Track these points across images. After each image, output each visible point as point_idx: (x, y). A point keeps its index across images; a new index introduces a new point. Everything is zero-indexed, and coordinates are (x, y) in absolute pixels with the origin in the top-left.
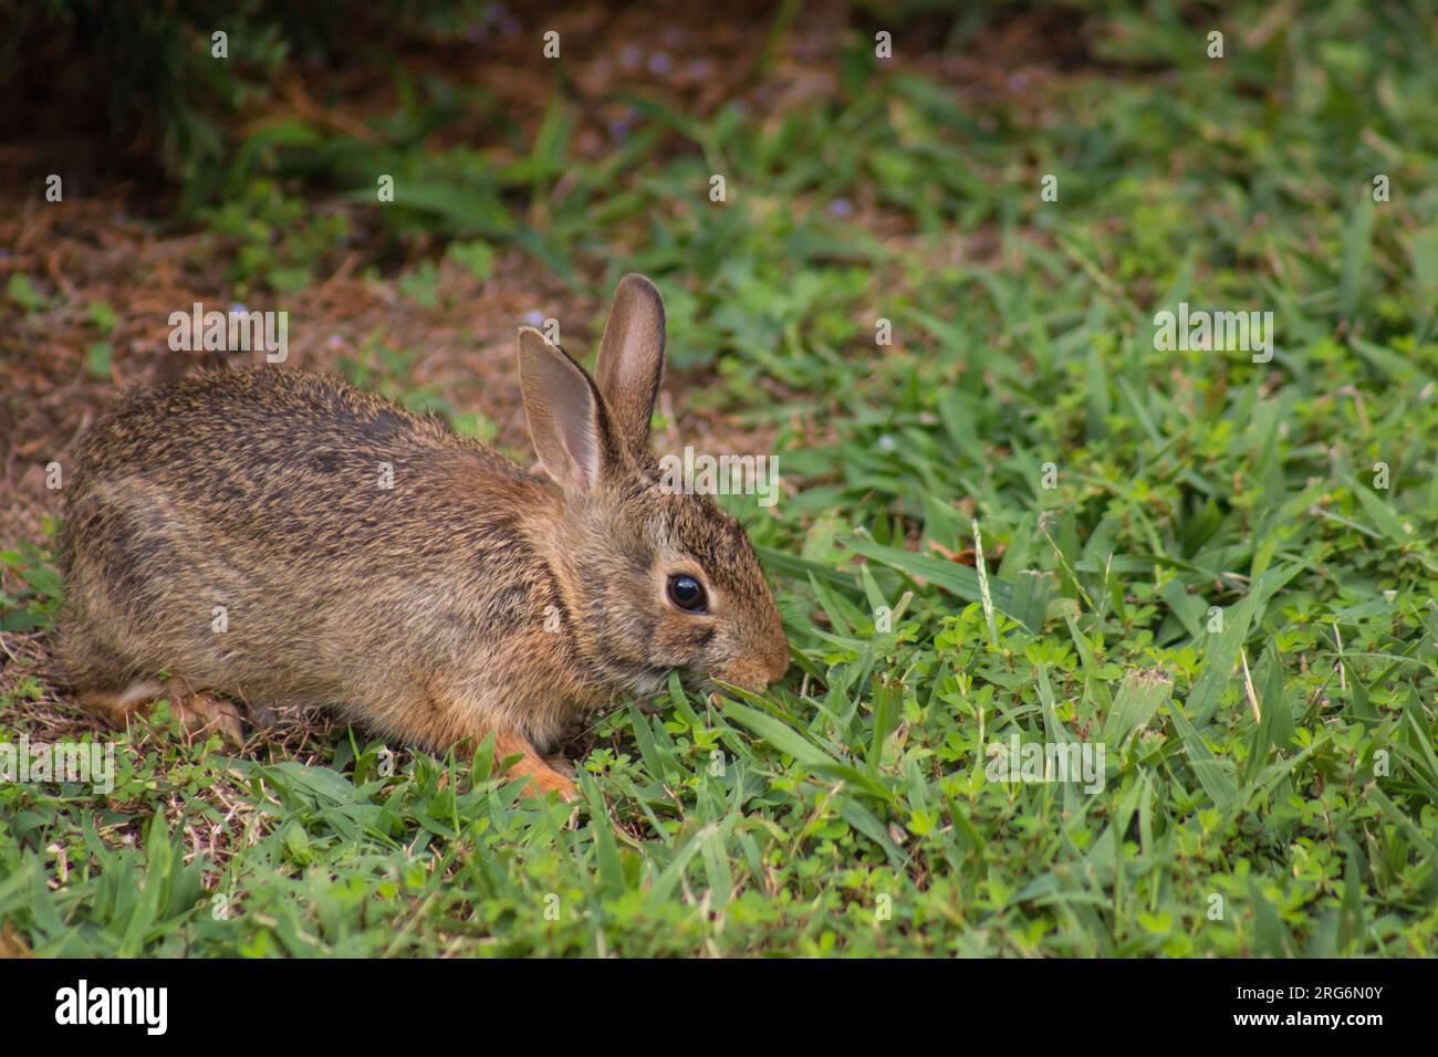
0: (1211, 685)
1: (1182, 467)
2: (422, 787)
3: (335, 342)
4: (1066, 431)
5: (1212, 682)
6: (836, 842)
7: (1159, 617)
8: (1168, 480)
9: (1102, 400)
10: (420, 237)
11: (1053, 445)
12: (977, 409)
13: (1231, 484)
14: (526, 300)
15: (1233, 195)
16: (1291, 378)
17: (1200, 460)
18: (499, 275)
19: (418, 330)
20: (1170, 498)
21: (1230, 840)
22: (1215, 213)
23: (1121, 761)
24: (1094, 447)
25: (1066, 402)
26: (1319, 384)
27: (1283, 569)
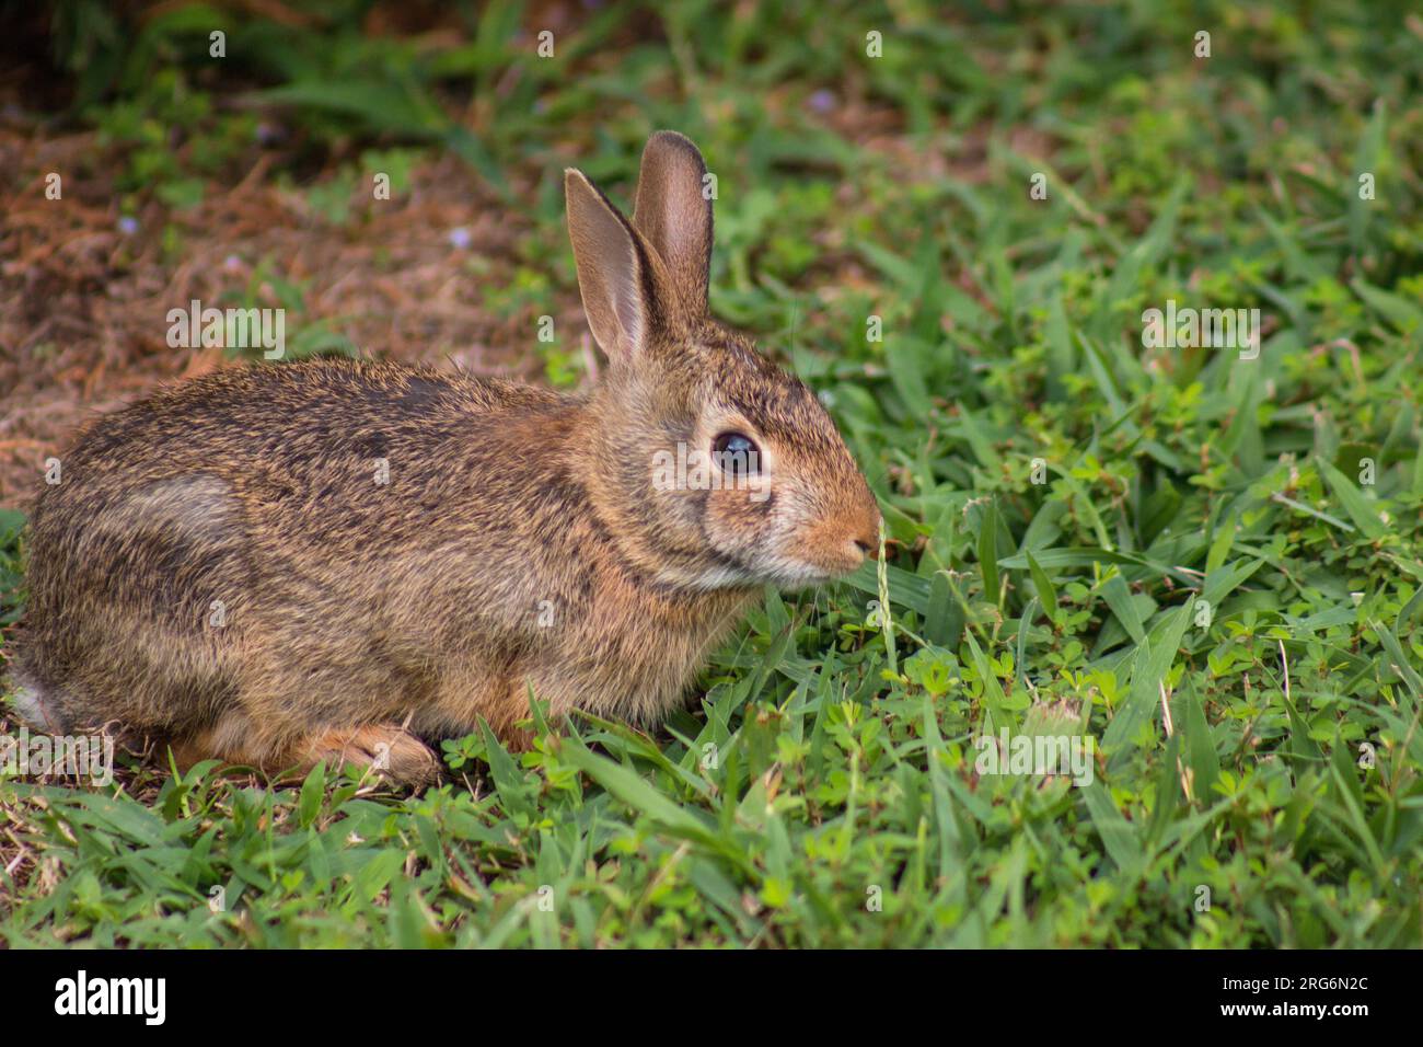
0: (1133, 714)
1: (1142, 438)
2: (239, 826)
3: (232, 264)
4: (1022, 389)
5: (1134, 711)
6: (682, 912)
7: (1098, 620)
8: (1124, 455)
9: (1065, 354)
10: (338, 140)
11: (1007, 405)
12: (930, 358)
13: (1198, 457)
14: (457, 212)
15: (1256, 93)
16: (1287, 323)
17: (1163, 430)
18: (425, 183)
19: (331, 247)
20: (1125, 476)
21: (1129, 911)
22: (1235, 115)
23: (1012, 814)
24: (1050, 410)
25: (1024, 355)
26: (1318, 331)
27: (1239, 567)
